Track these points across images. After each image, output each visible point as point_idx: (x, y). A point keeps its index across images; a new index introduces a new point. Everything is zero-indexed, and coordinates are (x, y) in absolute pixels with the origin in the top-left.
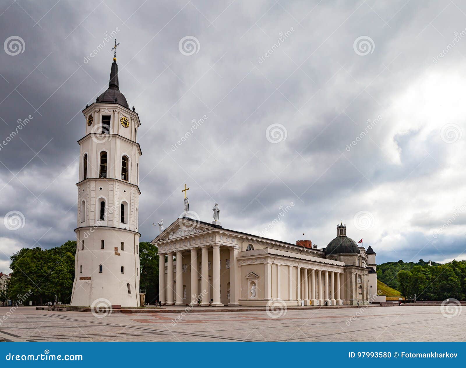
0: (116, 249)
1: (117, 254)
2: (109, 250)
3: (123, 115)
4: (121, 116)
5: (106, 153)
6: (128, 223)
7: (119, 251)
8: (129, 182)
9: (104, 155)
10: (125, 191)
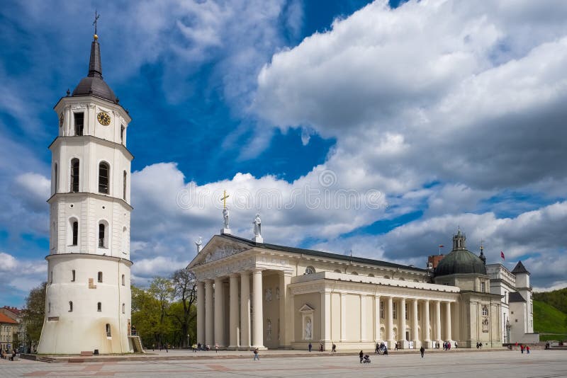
0: (91, 281)
1: (92, 287)
2: (82, 283)
3: (100, 110)
4: (99, 112)
5: (78, 160)
6: (109, 247)
7: (96, 282)
8: (111, 195)
9: (76, 164)
10: (104, 208)
